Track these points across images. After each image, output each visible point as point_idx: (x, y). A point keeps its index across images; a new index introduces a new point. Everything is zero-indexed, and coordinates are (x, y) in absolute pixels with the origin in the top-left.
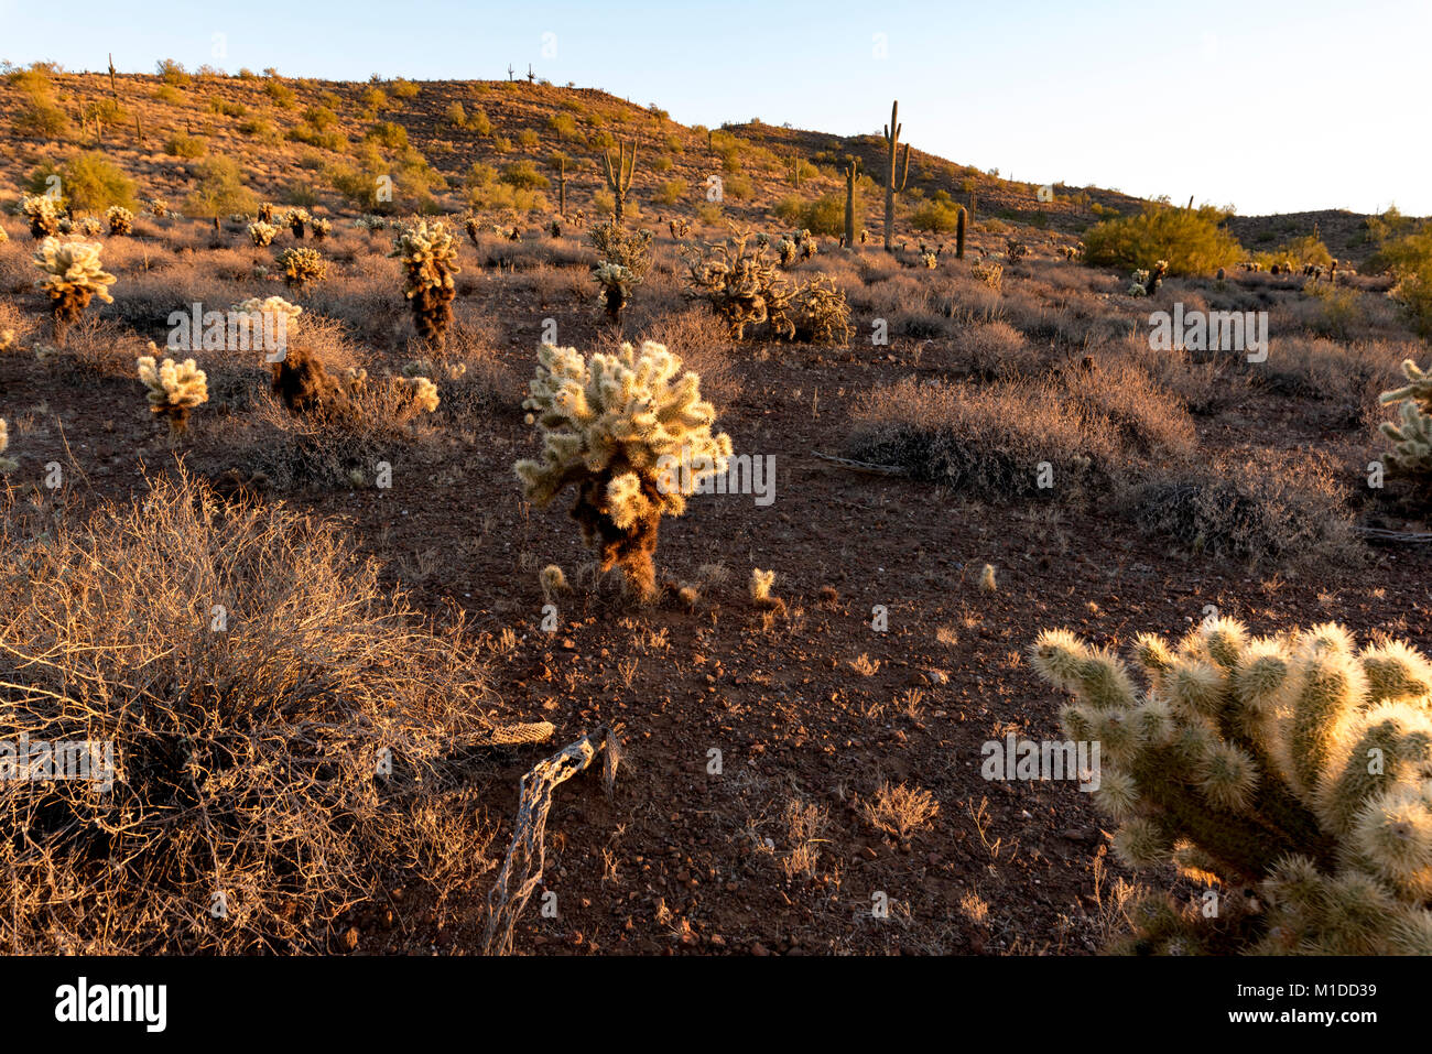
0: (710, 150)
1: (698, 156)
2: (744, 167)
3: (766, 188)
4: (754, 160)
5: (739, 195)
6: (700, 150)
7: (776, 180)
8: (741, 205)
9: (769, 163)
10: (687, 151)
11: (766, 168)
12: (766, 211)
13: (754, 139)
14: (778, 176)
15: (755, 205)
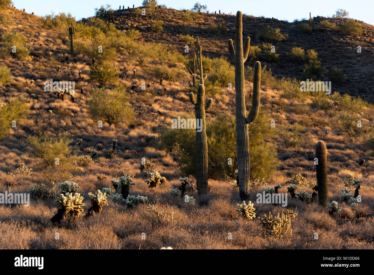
0: (71, 52)
1: (53, 61)
2: (124, 74)
3: (156, 107)
4: (141, 63)
5: (110, 119)
6: (56, 53)
7: (173, 93)
8: (112, 134)
9: (164, 68)
10: (35, 54)
11: (160, 76)
12: (149, 141)
13: (148, 29)
14: (177, 86)
15: (134, 133)
